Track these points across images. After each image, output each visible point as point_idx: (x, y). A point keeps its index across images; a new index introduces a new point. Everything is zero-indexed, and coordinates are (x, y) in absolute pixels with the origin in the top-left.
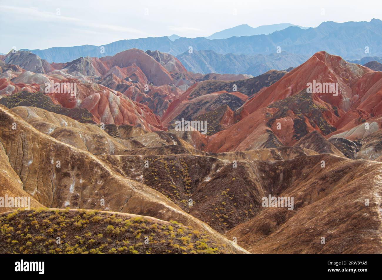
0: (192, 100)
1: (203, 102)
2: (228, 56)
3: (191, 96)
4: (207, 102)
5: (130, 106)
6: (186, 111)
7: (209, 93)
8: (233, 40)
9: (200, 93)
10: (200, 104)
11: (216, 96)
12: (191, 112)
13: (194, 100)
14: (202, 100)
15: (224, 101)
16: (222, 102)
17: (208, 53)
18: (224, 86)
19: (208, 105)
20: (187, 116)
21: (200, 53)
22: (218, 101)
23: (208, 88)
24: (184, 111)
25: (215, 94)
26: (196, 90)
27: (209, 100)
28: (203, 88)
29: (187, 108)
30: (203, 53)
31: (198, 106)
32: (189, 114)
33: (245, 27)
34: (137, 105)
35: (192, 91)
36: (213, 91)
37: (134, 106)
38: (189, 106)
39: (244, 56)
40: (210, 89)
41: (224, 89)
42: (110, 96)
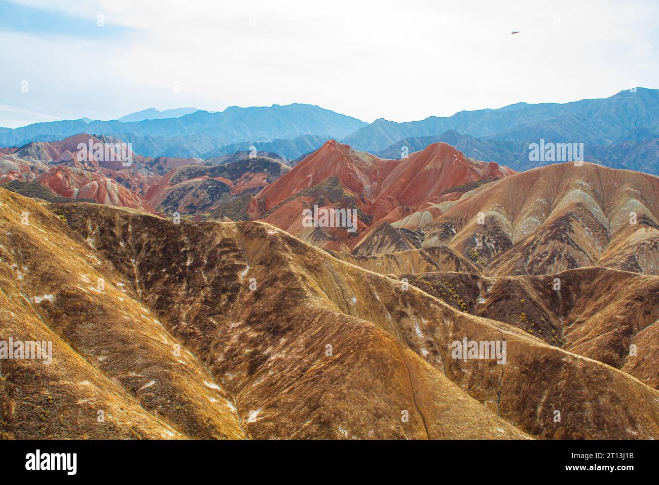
0: (175, 186)
1: (188, 188)
2: (146, 138)
3: (172, 181)
4: (192, 188)
5: (128, 194)
6: (171, 197)
7: (190, 178)
8: (146, 123)
9: (181, 178)
10: (185, 190)
11: (200, 182)
12: (177, 198)
13: (178, 186)
14: (186, 186)
15: (210, 187)
16: (208, 187)
17: (128, 135)
18: (204, 171)
19: (193, 191)
20: (173, 202)
21: (120, 136)
22: (204, 186)
23: (188, 173)
24: (169, 197)
25: (199, 180)
26: (176, 175)
27: (194, 185)
28: (183, 173)
29: (172, 193)
30: (123, 136)
31: (183, 191)
32: (174, 200)
33: (152, 111)
34: (132, 192)
35: (172, 177)
36: (195, 177)
37: (130, 193)
38: (173, 191)
39: (161, 138)
40: (191, 174)
41: (205, 175)
42: (108, 184)
